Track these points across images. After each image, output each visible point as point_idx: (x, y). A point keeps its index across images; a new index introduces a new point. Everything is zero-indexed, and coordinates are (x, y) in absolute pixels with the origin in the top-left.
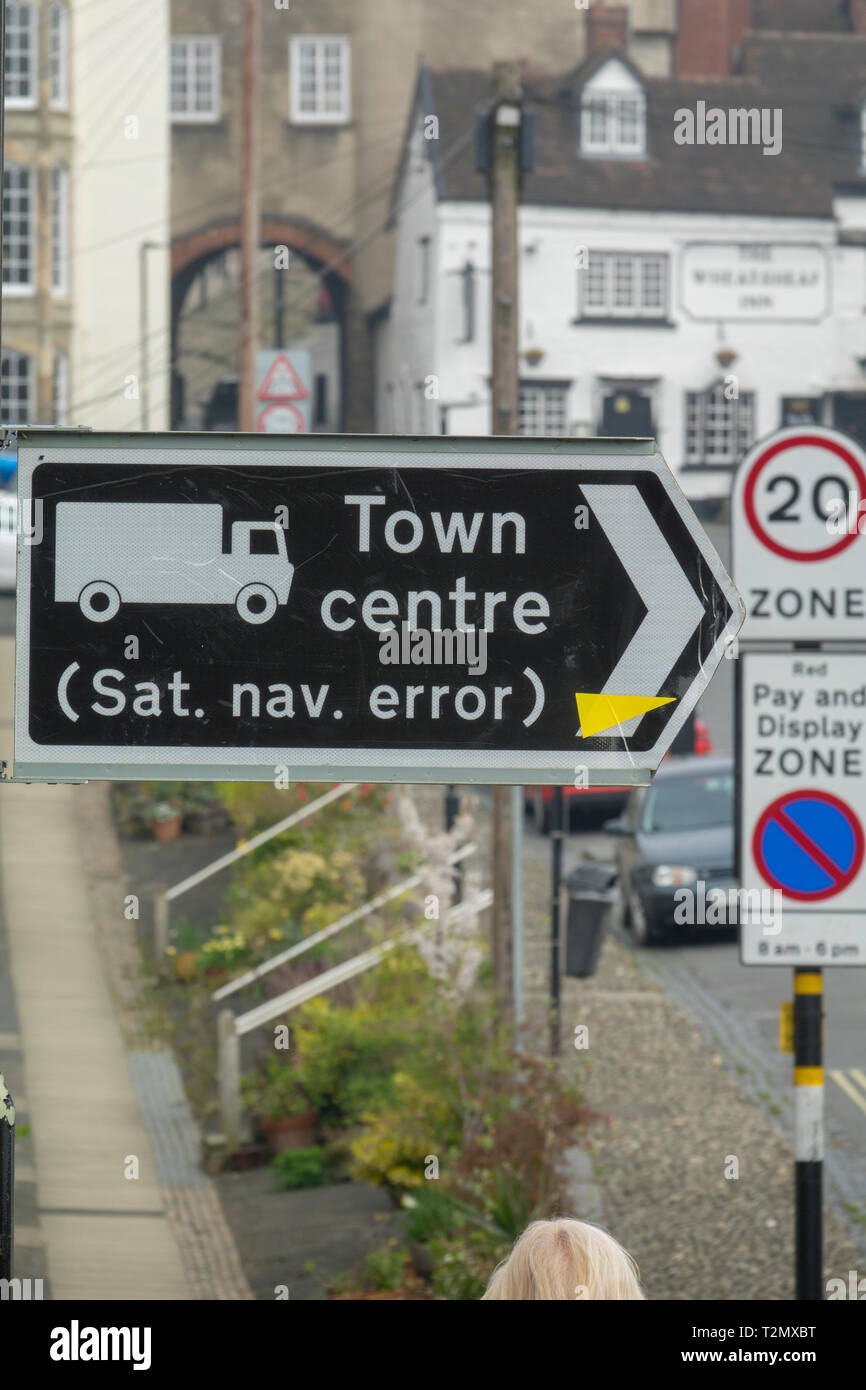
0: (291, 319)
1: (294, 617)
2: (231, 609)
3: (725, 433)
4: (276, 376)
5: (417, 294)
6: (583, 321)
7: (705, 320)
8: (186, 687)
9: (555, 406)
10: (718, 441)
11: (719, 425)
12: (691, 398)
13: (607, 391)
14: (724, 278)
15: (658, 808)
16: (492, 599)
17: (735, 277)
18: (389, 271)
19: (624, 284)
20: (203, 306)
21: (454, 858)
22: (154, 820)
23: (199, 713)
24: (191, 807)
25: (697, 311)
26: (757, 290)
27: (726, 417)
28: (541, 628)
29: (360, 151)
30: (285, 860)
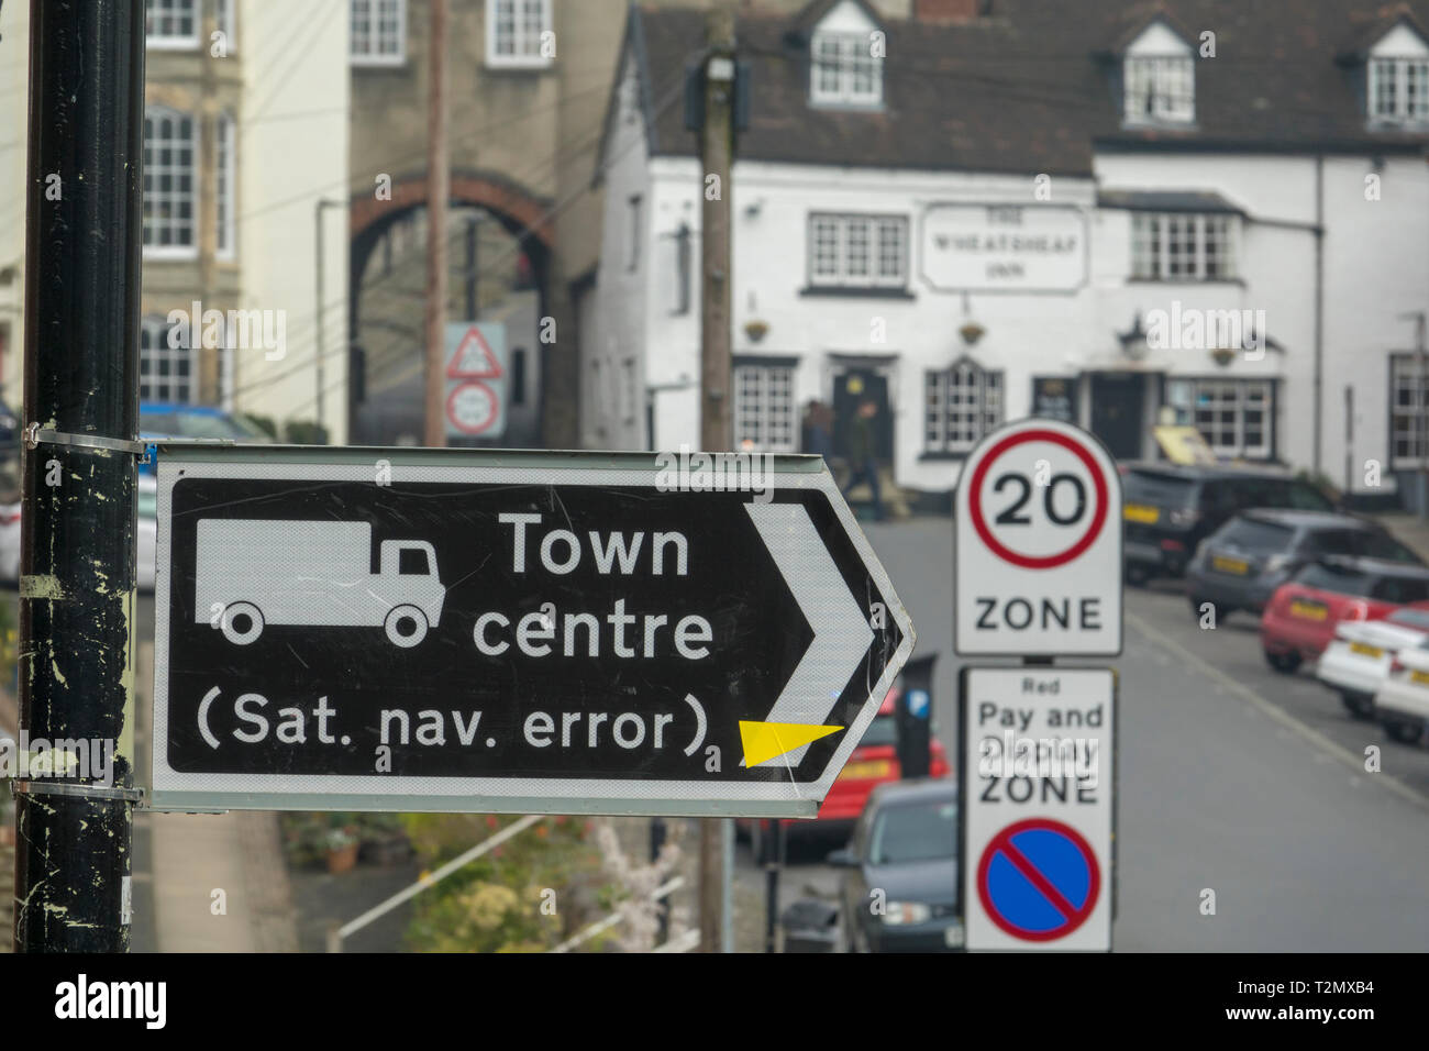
0: (483, 287)
1: (445, 640)
2: (380, 632)
3: (971, 418)
4: (467, 351)
5: (627, 260)
6: (812, 291)
7: (949, 291)
8: (332, 712)
9: (780, 386)
10: (963, 427)
11: (963, 408)
12: (933, 378)
13: (839, 370)
14: (969, 244)
15: (886, 839)
16: (652, 623)
17: (982, 242)
18: (596, 235)
19: (858, 250)
20: (388, 271)
21: (658, 893)
22: (328, 848)
23: (346, 740)
24: (369, 833)
25: (939, 282)
26: (1006, 258)
27: (971, 400)
28: (703, 653)
29: (562, 104)
30: (472, 893)
